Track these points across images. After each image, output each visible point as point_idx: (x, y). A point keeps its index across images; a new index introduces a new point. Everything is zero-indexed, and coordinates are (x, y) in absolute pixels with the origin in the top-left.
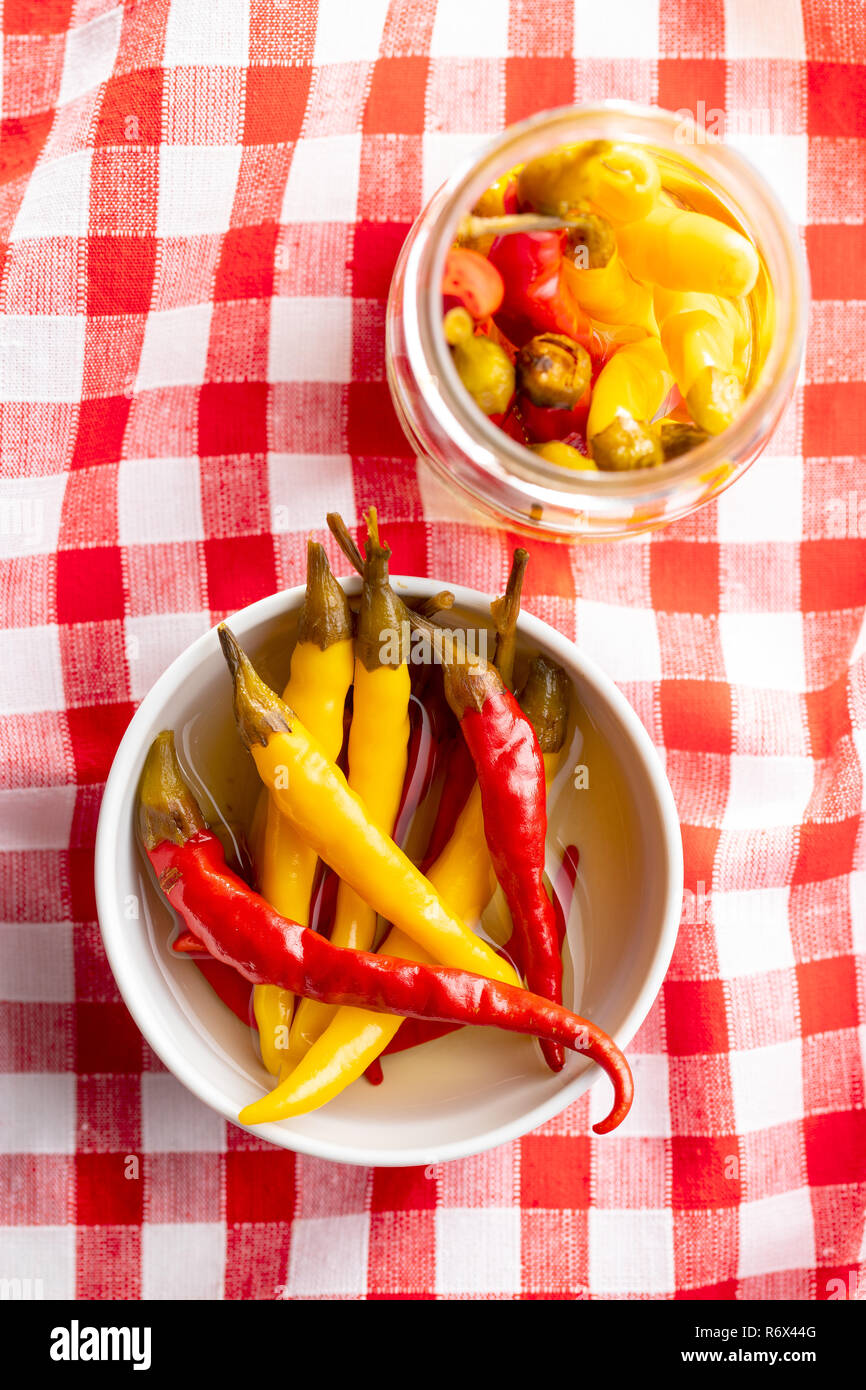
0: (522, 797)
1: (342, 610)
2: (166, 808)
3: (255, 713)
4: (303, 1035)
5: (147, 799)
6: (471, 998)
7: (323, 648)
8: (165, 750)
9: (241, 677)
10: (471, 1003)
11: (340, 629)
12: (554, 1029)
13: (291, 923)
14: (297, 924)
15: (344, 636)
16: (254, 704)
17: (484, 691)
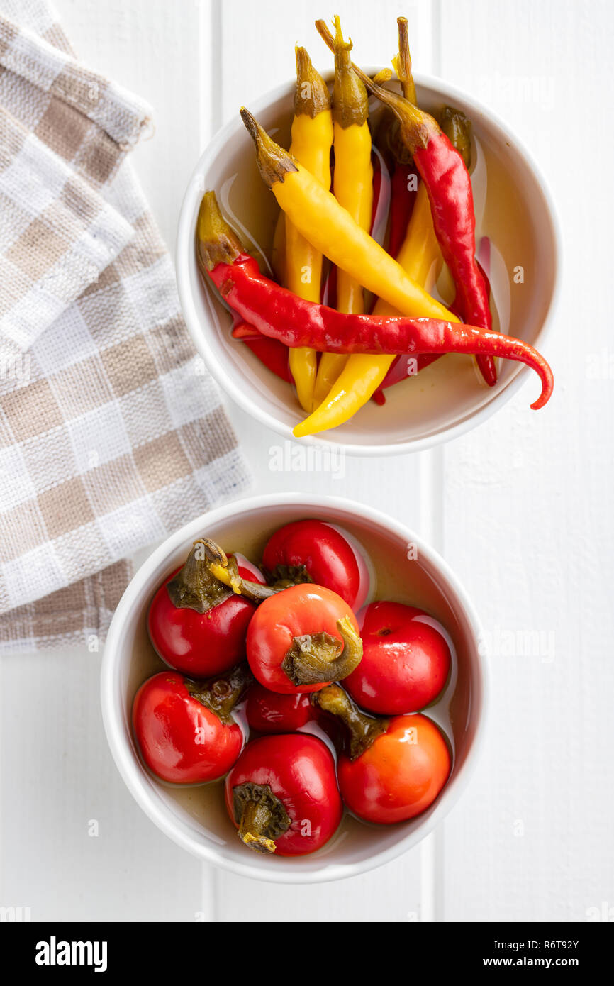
0: (457, 204)
1: (322, 90)
2: (217, 241)
3: (273, 161)
4: (325, 379)
5: (203, 237)
6: (438, 335)
7: (312, 117)
8: (211, 204)
9: (260, 139)
10: (437, 337)
11: (322, 103)
12: (495, 347)
13: (312, 304)
14: (316, 304)
15: (326, 107)
16: (271, 155)
17: (427, 134)
